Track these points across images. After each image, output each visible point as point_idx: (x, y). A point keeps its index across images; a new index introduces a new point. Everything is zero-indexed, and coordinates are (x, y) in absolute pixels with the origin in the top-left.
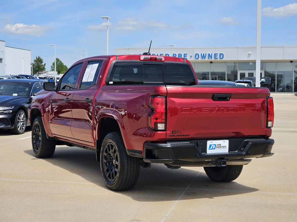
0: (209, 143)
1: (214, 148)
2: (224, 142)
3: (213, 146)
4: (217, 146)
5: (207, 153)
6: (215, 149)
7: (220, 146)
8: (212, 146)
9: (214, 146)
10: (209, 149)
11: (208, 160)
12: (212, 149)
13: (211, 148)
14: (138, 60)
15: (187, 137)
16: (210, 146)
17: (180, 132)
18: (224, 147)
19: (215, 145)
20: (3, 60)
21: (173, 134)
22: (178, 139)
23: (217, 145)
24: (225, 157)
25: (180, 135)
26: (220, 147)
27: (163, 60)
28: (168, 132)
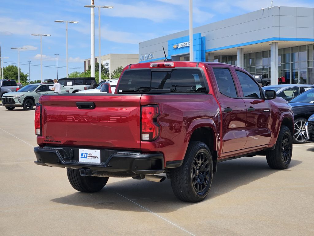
0: (81, 151)
1: (85, 157)
2: (96, 152)
3: (85, 155)
4: (89, 156)
6: (86, 158)
7: (91, 156)
9: (86, 155)
10: (81, 157)
12: (84, 157)
13: (83, 156)
15: (59, 143)
16: (82, 154)
17: (53, 138)
18: (95, 157)
19: (87, 154)
21: (47, 140)
23: (88, 154)
25: (53, 141)
26: (92, 157)
27: (173, 66)
28: (43, 137)
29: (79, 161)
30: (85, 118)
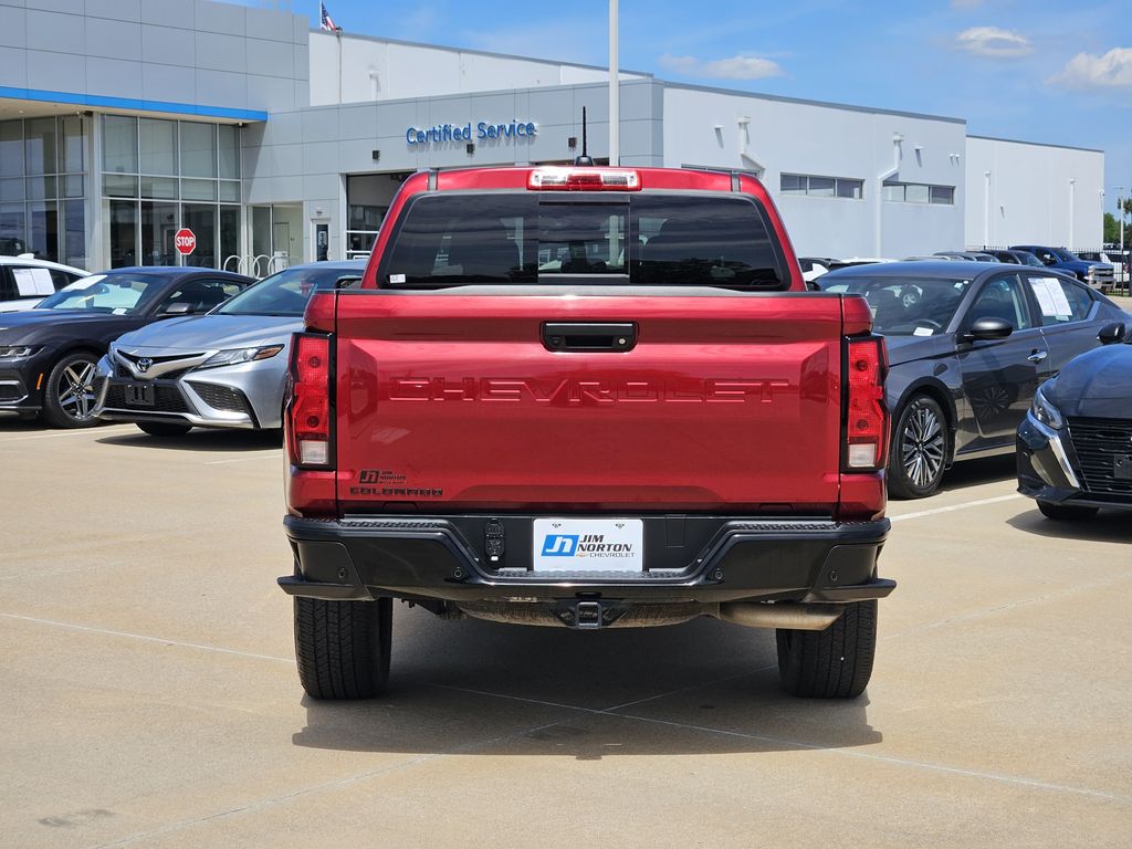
0: (543, 526)
1: (567, 549)
2: (620, 526)
3: (563, 544)
4: (584, 544)
5: (535, 569)
6: (572, 553)
7: (596, 544)
8: (558, 541)
9: (569, 543)
10: (544, 554)
11: (520, 600)
12: (560, 553)
13: (556, 549)
14: (519, 186)
15: (431, 498)
16: (550, 541)
18: (618, 548)
19: (576, 539)
20: (956, 191)
21: (368, 486)
22: (412, 505)
23: (581, 538)
24: (603, 593)
25: (397, 491)
26: (601, 548)
27: (633, 183)
28: (343, 476)
29: (530, 567)
30: (589, 388)
